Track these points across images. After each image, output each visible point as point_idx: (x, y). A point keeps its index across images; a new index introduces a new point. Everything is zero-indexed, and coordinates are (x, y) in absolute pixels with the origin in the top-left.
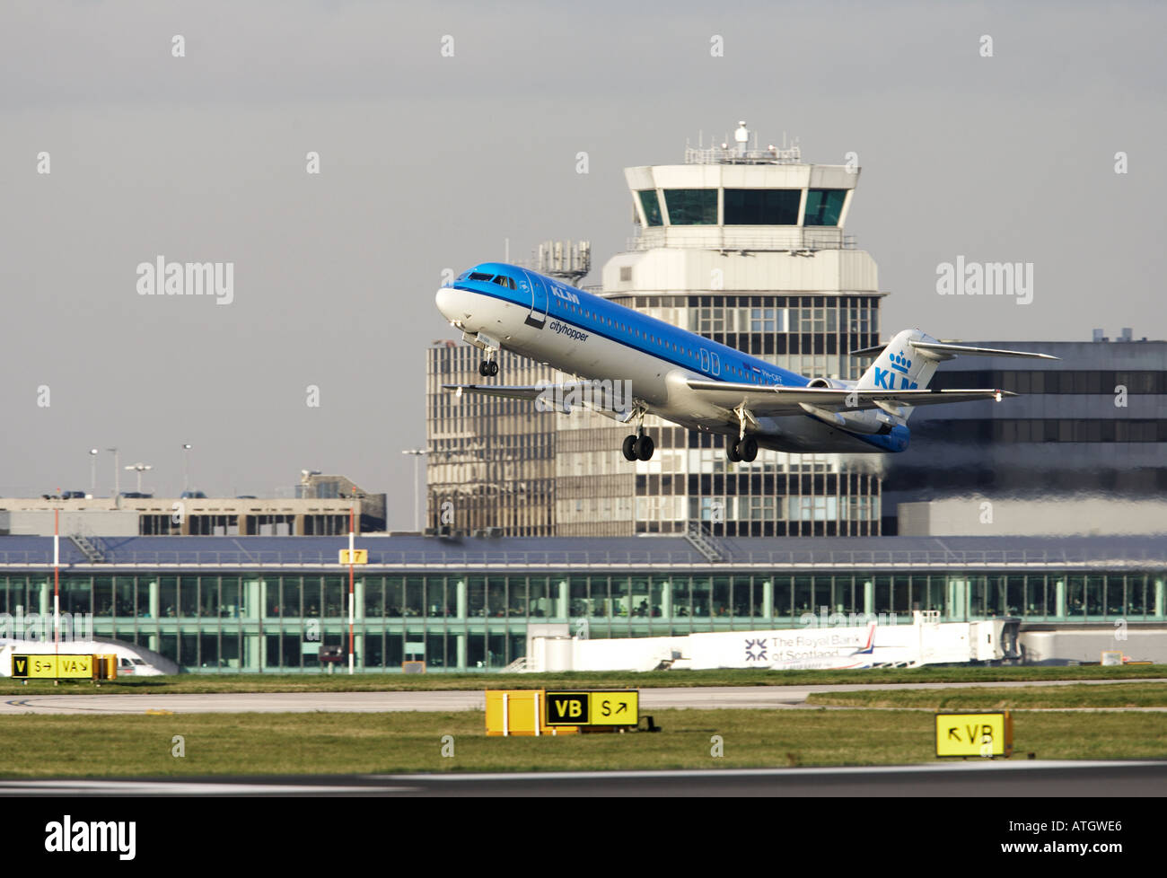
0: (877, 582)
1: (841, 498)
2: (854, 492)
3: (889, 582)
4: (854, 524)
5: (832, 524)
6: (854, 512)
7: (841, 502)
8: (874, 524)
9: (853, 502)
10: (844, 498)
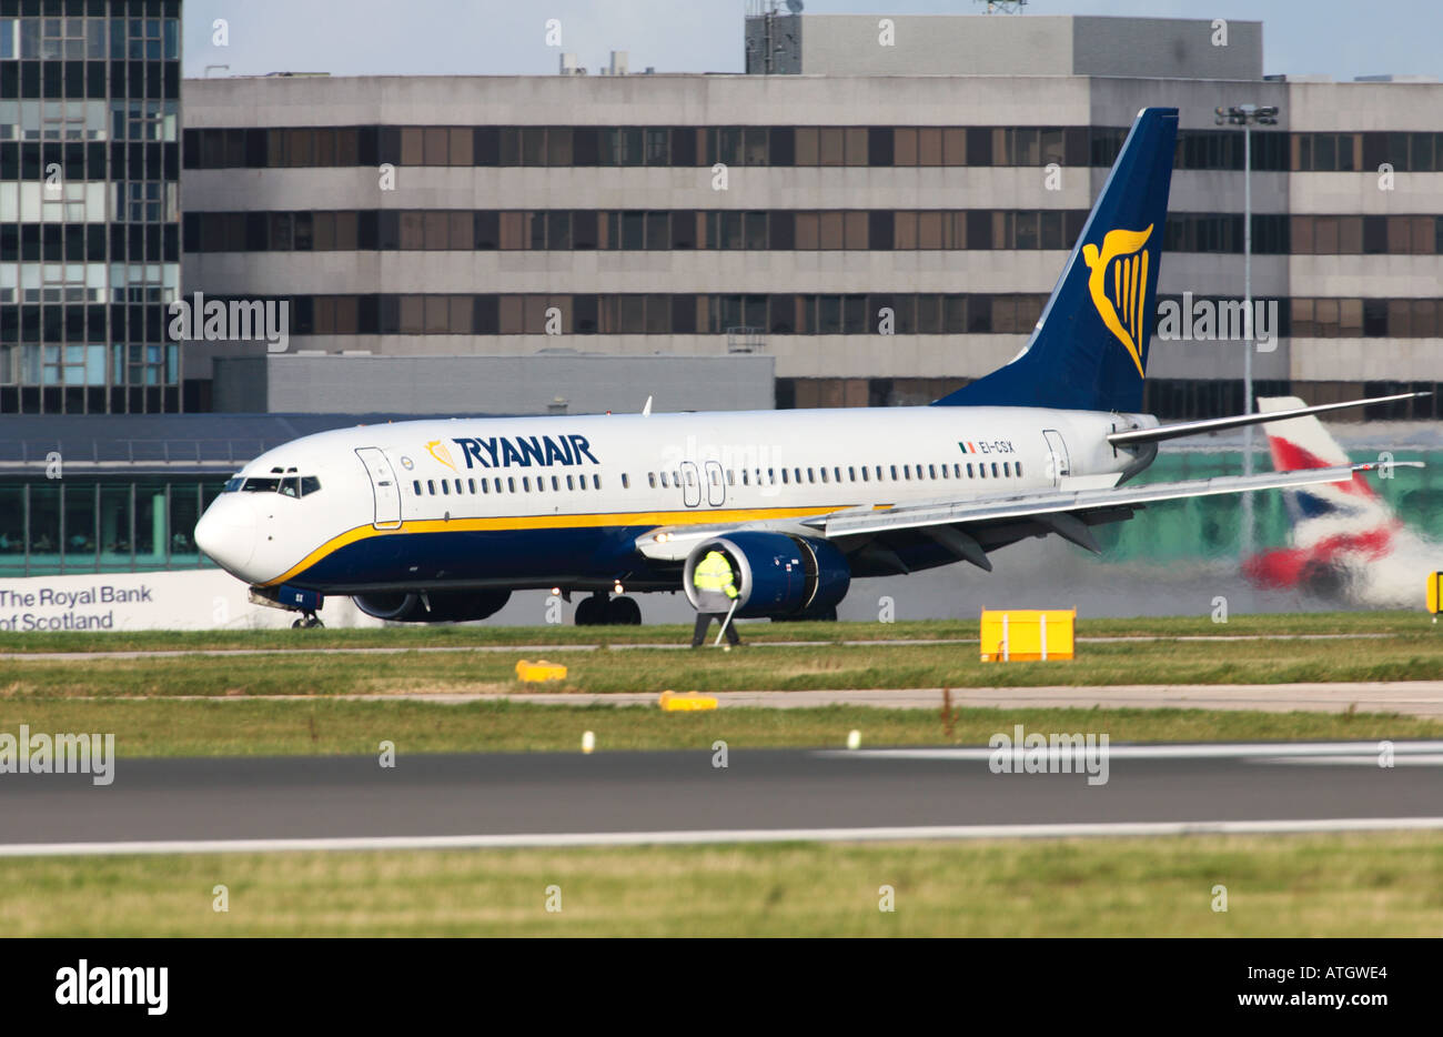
0: (172, 493)
1: (112, 348)
2: (136, 337)
3: (195, 493)
4: (136, 392)
5: (97, 393)
6: (135, 371)
7: (113, 355)
8: (172, 392)
9: (136, 353)
10: (118, 348)
